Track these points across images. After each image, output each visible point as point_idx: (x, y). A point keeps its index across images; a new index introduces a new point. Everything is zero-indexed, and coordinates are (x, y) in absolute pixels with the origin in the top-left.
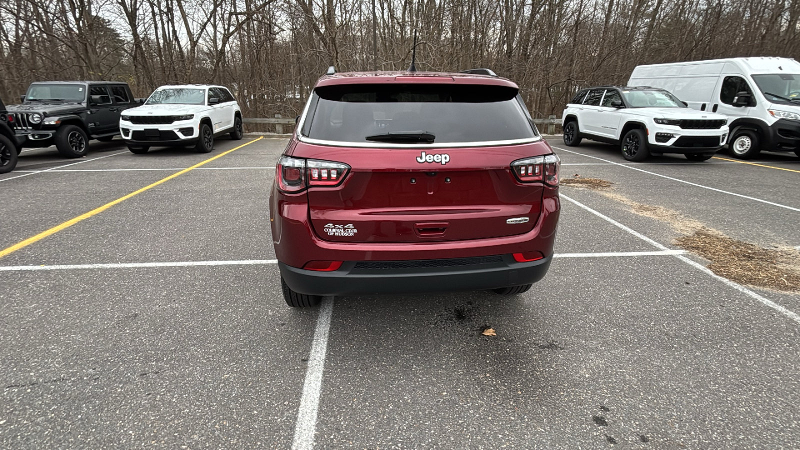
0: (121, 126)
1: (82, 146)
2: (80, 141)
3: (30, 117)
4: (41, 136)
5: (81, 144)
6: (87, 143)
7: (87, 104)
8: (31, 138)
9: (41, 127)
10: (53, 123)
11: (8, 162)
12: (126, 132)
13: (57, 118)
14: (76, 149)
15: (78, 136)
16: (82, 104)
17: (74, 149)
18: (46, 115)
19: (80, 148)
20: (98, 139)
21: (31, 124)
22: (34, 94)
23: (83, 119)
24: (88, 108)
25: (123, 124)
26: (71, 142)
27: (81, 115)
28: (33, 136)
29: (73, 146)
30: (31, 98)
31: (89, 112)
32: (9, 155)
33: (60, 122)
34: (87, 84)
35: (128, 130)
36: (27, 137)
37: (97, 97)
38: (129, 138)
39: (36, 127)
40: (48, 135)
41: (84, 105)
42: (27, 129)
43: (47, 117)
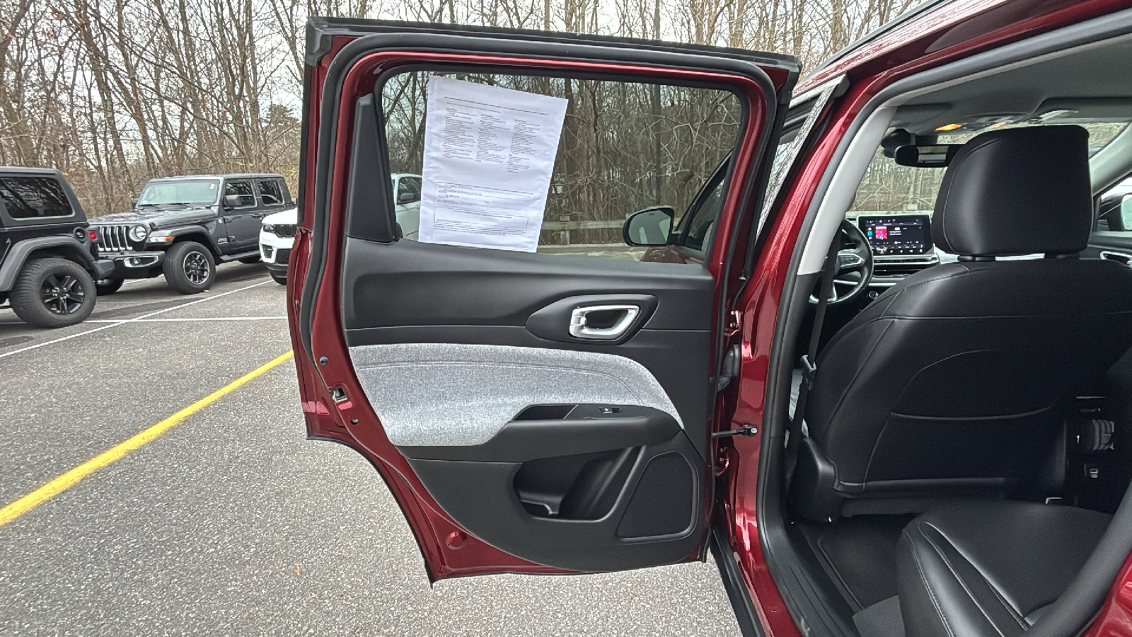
0: (262, 242)
1: (205, 274)
2: (203, 266)
3: (132, 231)
4: (143, 260)
5: (203, 271)
6: (213, 270)
7: (219, 209)
8: (128, 264)
9: (145, 247)
10: (162, 240)
11: (79, 305)
12: (268, 250)
13: (167, 232)
14: (195, 279)
15: (200, 259)
16: (212, 208)
17: (191, 280)
18: (154, 228)
19: (202, 277)
20: (240, 260)
21: (131, 243)
22: (151, 197)
23: (211, 232)
24: (220, 215)
25: (266, 238)
26: (188, 269)
27: (207, 225)
28: (132, 261)
29: (189, 276)
30: (145, 203)
31: (220, 221)
32: (82, 294)
33: (172, 239)
34: (221, 178)
35: (270, 247)
36: (121, 262)
37: (234, 197)
38: (272, 260)
39: (138, 246)
40: (152, 259)
41: (215, 210)
42: (126, 250)
43: (155, 230)
